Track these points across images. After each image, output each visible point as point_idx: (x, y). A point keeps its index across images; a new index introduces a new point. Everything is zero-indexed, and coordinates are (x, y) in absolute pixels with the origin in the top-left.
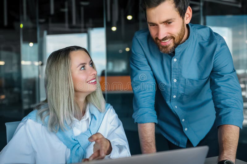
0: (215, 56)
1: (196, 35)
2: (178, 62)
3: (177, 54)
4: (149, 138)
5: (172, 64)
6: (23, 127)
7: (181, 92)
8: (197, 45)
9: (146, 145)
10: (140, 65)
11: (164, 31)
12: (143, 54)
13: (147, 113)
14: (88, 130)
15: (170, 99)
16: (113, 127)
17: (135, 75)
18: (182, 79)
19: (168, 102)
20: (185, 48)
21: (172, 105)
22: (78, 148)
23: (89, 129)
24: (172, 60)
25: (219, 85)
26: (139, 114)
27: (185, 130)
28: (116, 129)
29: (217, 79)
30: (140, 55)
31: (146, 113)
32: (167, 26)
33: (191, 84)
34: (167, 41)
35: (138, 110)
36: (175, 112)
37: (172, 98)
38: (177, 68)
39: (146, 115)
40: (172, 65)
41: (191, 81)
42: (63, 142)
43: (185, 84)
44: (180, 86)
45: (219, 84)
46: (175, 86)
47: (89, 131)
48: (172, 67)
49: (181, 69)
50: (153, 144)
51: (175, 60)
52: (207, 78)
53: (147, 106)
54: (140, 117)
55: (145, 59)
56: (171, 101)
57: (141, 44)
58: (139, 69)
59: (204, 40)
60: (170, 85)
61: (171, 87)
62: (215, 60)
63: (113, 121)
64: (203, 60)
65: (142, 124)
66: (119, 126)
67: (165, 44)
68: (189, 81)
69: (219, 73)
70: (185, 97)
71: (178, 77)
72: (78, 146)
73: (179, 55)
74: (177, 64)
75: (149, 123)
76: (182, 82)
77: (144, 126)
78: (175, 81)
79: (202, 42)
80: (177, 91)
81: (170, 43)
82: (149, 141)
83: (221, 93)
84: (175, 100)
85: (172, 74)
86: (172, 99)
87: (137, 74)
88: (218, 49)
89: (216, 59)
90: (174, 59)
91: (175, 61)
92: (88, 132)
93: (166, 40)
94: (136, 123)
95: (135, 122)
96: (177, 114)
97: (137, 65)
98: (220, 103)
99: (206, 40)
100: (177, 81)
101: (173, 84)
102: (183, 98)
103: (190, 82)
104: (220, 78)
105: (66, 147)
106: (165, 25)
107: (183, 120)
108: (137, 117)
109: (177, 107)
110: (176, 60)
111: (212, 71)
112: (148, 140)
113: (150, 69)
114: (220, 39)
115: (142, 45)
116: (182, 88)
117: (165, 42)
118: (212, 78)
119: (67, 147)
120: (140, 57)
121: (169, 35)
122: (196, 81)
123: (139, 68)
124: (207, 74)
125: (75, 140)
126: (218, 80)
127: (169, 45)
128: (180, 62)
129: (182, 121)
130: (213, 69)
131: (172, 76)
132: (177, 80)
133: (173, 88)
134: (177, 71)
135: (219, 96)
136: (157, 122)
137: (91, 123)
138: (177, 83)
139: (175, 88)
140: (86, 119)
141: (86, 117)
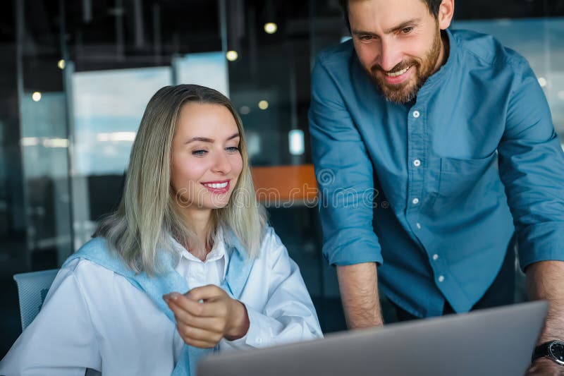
0: (510, 102)
1: (465, 55)
2: (424, 119)
3: (421, 99)
4: (366, 300)
5: (409, 125)
7: (431, 189)
8: (467, 78)
9: (361, 315)
10: (334, 129)
11: (394, 51)
12: (342, 102)
13: (358, 242)
15: (405, 207)
16: (279, 276)
17: (325, 153)
18: (432, 159)
19: (400, 215)
20: (438, 85)
21: (409, 221)
23: (225, 282)
24: (409, 115)
25: (522, 171)
26: (340, 244)
27: (438, 281)
28: (285, 280)
29: (517, 157)
30: (332, 104)
31: (355, 240)
32: (401, 37)
33: (454, 169)
34: (401, 72)
35: (336, 233)
36: (418, 239)
37: (409, 205)
38: (421, 132)
39: (355, 245)
40: (409, 127)
41: (455, 162)
42: (166, 314)
43: (439, 171)
44: (428, 174)
45: (522, 167)
46: (417, 177)
47: (226, 286)
48: (410, 131)
49: (430, 137)
50: (375, 312)
51: (416, 114)
52: (491, 154)
53: (356, 225)
54: (341, 250)
55: (345, 114)
56: (407, 211)
57: (335, 79)
58: (332, 139)
59: (481, 66)
60: (404, 173)
61: (408, 179)
62: (509, 112)
63: (278, 263)
64: (483, 113)
65: (348, 268)
66: (292, 273)
67: (396, 79)
68: (449, 164)
69: (520, 142)
70: (439, 201)
71: (424, 155)
73: (426, 102)
74: (422, 124)
75: (365, 264)
76: (433, 167)
77: (353, 272)
78: (417, 163)
79: (478, 71)
80: (421, 188)
81: (408, 77)
82: (367, 306)
83: (528, 189)
84: (416, 209)
85: (410, 147)
86: (410, 208)
87: (328, 150)
88: (515, 87)
89: (513, 108)
90: (414, 111)
91: (417, 116)
93: (399, 70)
94: (333, 264)
95: (330, 264)
96: (421, 243)
97: (327, 129)
98: (527, 213)
99: (487, 66)
100: (421, 165)
101: (412, 171)
102: (433, 204)
103: (453, 164)
104: (524, 155)
106: (395, 36)
107: (435, 257)
108: (335, 250)
109: (421, 226)
110: (418, 114)
111: (504, 139)
112: (365, 303)
113: (357, 138)
114: (520, 63)
115: (337, 82)
116: (434, 179)
117: (397, 77)
118: (504, 153)
120: (335, 110)
121: (406, 58)
122: (467, 161)
123: (334, 135)
124: (492, 145)
126: (520, 158)
127: (407, 83)
128: (427, 119)
129: (432, 260)
130: (505, 133)
131: (410, 152)
132: (421, 161)
133: (413, 180)
134: (422, 140)
135: (524, 195)
136: (381, 260)
137: (230, 268)
138: (422, 169)
139: (418, 181)
140: (219, 258)
141: (218, 253)
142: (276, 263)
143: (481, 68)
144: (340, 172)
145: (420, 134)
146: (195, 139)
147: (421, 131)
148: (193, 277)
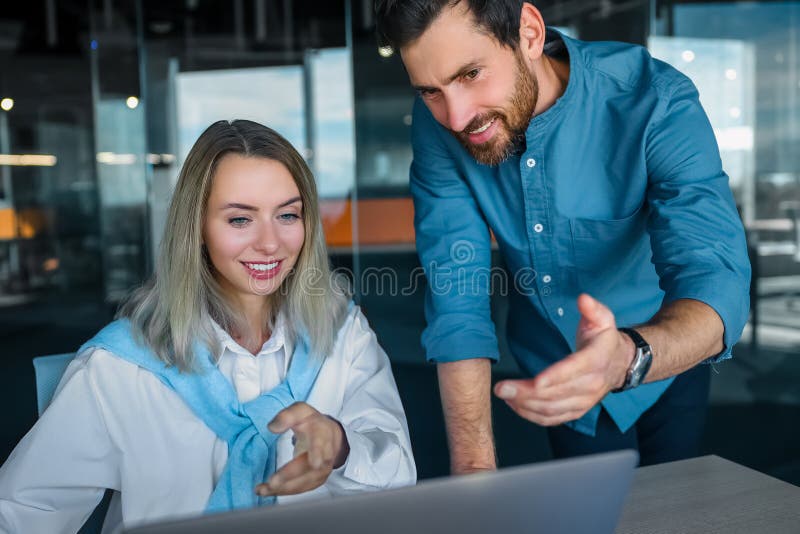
1: (595, 79)
2: (542, 169)
3: (534, 143)
4: (470, 408)
5: (524, 177)
6: (79, 374)
7: (564, 263)
8: (603, 107)
9: (464, 428)
10: (436, 183)
13: (462, 330)
14: (282, 382)
16: (359, 372)
17: (426, 215)
18: (558, 222)
20: (556, 123)
21: (546, 305)
22: (252, 439)
23: (285, 382)
24: (521, 164)
26: (439, 334)
28: (371, 378)
31: (457, 329)
33: (589, 234)
35: (435, 319)
37: (539, 284)
38: (539, 186)
39: (458, 334)
40: (524, 181)
41: (588, 223)
42: (205, 421)
43: (569, 237)
44: (555, 243)
46: (541, 247)
47: (285, 387)
48: (525, 187)
49: (552, 192)
50: (482, 425)
51: (531, 163)
53: (464, 308)
58: (437, 196)
59: (622, 91)
61: (530, 251)
63: (360, 357)
65: (449, 366)
66: (379, 369)
67: (480, 138)
68: (581, 228)
69: (663, 185)
71: (546, 217)
72: (250, 432)
73: (542, 145)
74: (539, 175)
76: (561, 232)
77: (454, 371)
78: (538, 228)
79: (618, 98)
80: (550, 261)
82: (470, 416)
84: (550, 290)
85: (527, 208)
86: (542, 289)
88: (657, 117)
90: (527, 159)
91: (532, 166)
92: (283, 389)
94: (431, 360)
95: (428, 360)
96: (562, 335)
99: (630, 90)
100: (544, 230)
101: (535, 239)
103: (586, 228)
105: (214, 436)
106: (461, 84)
108: (432, 341)
109: (564, 311)
110: (534, 162)
112: (468, 413)
116: (565, 249)
117: (480, 133)
119: (218, 436)
122: (603, 222)
123: (437, 191)
125: (240, 415)
127: (495, 140)
128: (545, 169)
131: (528, 214)
132: (543, 225)
133: (537, 253)
134: (541, 197)
136: (497, 356)
137: (293, 363)
138: (546, 235)
139: (545, 252)
140: (277, 350)
141: (276, 344)
142: (357, 356)
143: (622, 94)
144: (443, 238)
145: (537, 190)
146: (232, 205)
147: (538, 184)
148: (242, 373)
